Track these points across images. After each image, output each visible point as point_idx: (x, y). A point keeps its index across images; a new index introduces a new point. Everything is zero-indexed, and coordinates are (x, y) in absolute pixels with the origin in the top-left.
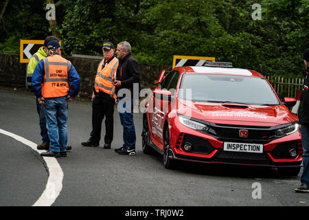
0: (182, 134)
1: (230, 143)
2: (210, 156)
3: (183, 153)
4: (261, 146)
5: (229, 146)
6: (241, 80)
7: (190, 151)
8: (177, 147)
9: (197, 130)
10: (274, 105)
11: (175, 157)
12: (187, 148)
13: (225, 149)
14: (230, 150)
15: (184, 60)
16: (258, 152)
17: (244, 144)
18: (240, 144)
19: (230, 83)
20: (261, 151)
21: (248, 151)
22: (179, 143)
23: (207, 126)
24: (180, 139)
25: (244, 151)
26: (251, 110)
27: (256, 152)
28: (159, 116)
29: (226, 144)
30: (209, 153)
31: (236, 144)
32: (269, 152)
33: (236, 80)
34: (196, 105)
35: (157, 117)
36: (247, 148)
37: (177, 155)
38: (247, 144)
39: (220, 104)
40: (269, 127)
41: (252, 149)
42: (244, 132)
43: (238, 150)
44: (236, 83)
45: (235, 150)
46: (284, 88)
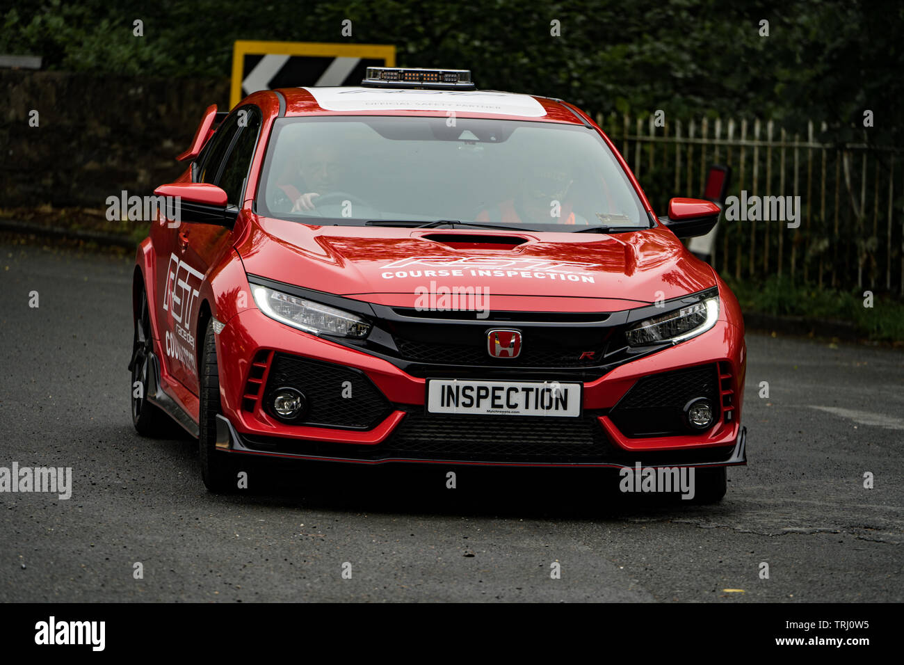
0: (264, 353)
1: (454, 383)
2: (376, 437)
3: (270, 428)
4: (574, 390)
5: (449, 395)
6: (501, 137)
7: (297, 419)
8: (248, 407)
9: (322, 337)
10: (627, 232)
11: (238, 446)
12: (284, 410)
13: (435, 406)
14: (453, 409)
15: (275, 58)
16: (561, 413)
17: (507, 385)
18: (490, 384)
19: (460, 146)
20: (574, 410)
21: (522, 411)
22: (253, 389)
23: (365, 318)
24: (257, 373)
25: (506, 411)
26: (537, 252)
27: (553, 413)
28: (184, 285)
29: (435, 386)
30: (372, 427)
31: (475, 384)
32: (604, 412)
33: (483, 137)
34: (321, 239)
35: (179, 291)
36: (519, 398)
37: (247, 437)
38: (519, 385)
39: (416, 233)
40: (604, 316)
41: (539, 403)
42: (504, 339)
43: (485, 408)
44: (480, 147)
45: (473, 410)
46: (658, 158)
